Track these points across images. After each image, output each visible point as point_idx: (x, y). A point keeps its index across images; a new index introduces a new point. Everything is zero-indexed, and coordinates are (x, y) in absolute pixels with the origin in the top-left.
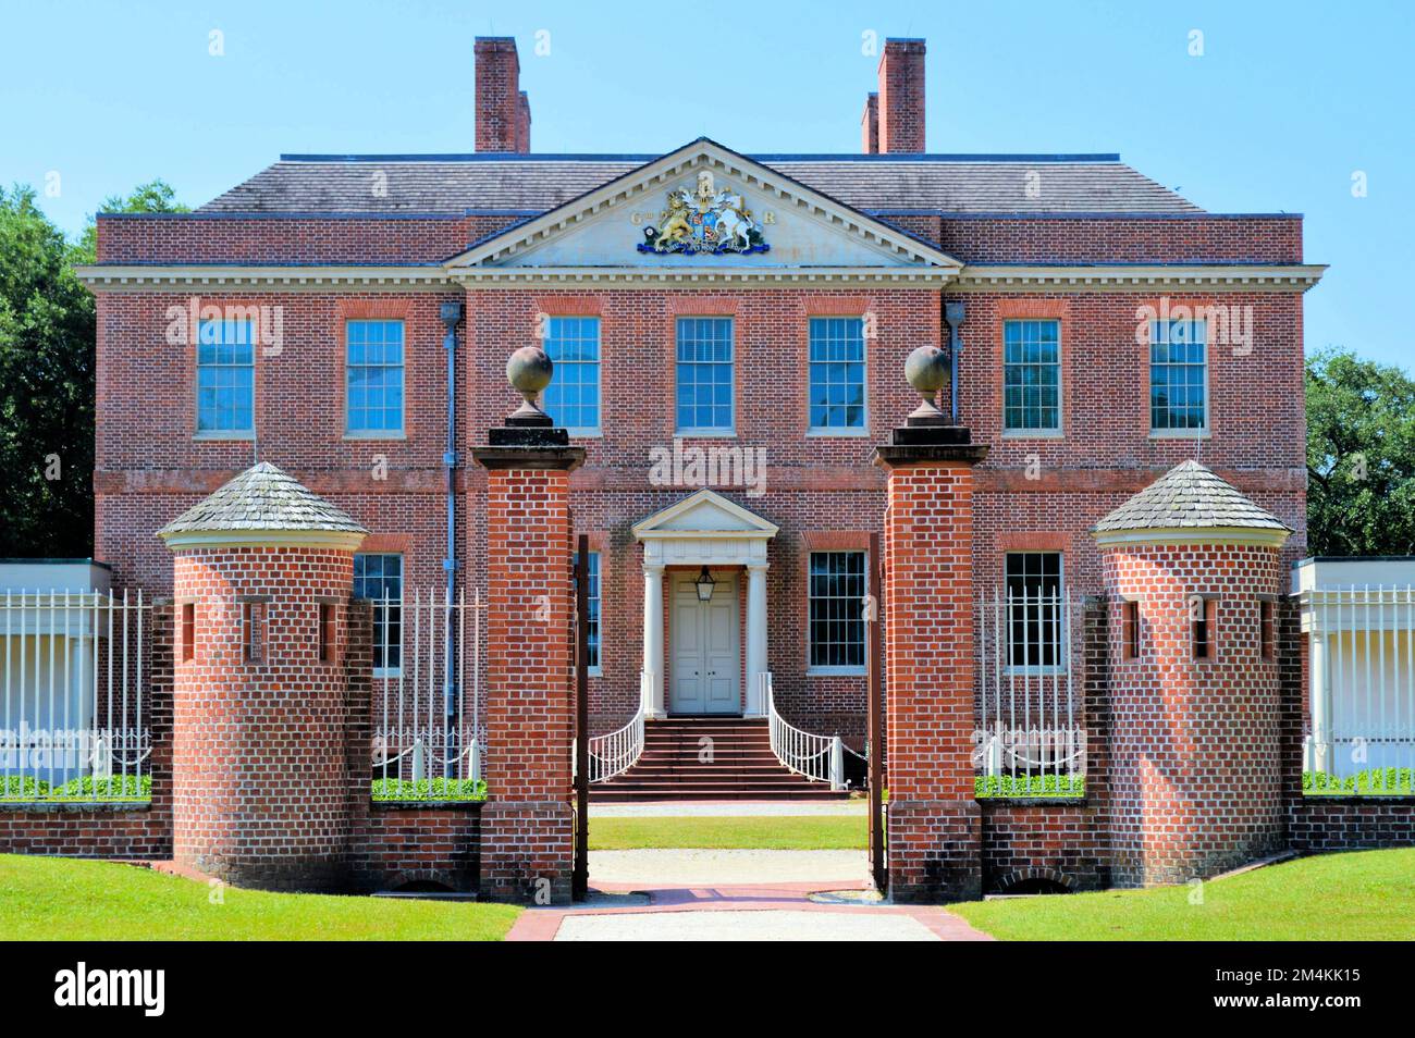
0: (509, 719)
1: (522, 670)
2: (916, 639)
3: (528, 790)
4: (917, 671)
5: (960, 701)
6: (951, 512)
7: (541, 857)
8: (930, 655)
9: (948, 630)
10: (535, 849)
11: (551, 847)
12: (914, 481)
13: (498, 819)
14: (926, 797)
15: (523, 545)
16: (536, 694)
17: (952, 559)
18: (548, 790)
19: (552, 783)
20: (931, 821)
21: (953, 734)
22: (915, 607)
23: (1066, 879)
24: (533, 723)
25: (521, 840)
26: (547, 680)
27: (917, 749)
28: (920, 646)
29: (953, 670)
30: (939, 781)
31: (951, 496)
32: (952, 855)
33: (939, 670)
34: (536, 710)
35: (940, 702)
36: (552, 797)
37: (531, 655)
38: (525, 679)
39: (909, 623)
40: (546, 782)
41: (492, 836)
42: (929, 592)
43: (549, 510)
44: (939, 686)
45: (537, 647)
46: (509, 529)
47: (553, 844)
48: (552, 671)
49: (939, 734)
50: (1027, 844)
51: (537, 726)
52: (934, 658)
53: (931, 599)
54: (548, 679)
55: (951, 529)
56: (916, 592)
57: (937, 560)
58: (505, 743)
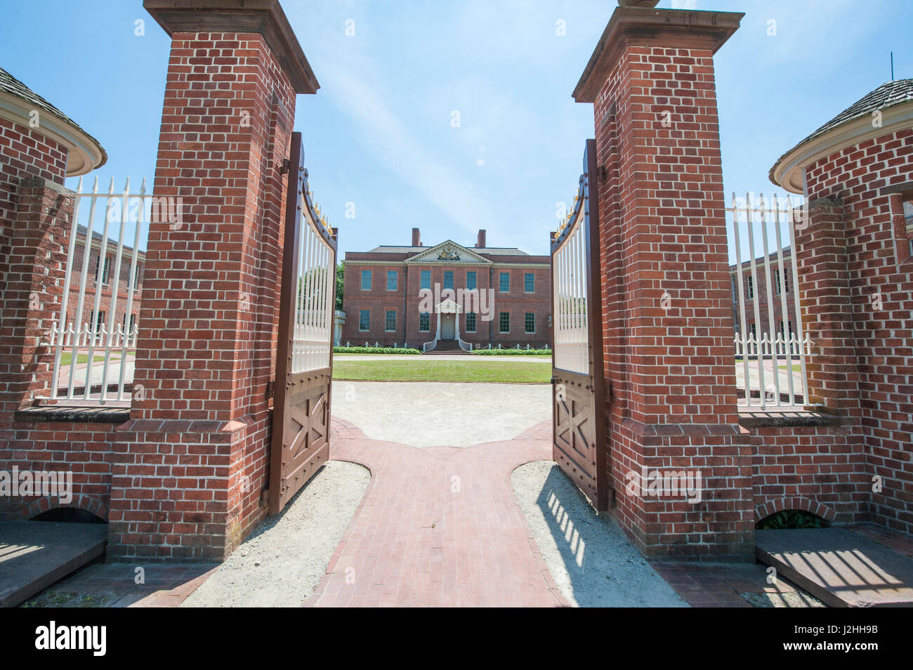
0: (166, 315)
1: (188, 256)
2: (662, 230)
3: (183, 405)
4: (665, 266)
5: (716, 303)
6: (694, 94)
7: (189, 495)
8: (679, 248)
9: (698, 221)
10: (183, 484)
11: (202, 482)
12: (652, 59)
13: (137, 442)
14: (681, 419)
15: (202, 111)
16: (203, 285)
17: (697, 143)
18: (208, 405)
19: (214, 396)
20: (691, 452)
21: (710, 342)
22: (659, 194)
23: (822, 509)
24: (196, 320)
25: (163, 471)
26: (217, 268)
27: (668, 360)
28: (666, 239)
29: (706, 267)
30: (696, 400)
31: (692, 77)
32: (719, 495)
33: (690, 267)
34: (201, 305)
35: (692, 303)
36: (212, 414)
37: (200, 237)
38: (192, 266)
39: (653, 211)
40: (206, 395)
41: (127, 465)
42: (675, 177)
43: (237, 74)
44: (691, 285)
45: (209, 228)
46: (188, 94)
47: (206, 478)
48: (224, 257)
49: (694, 341)
50: (778, 470)
51: (201, 324)
52: (684, 252)
53: (678, 186)
54: (219, 266)
55: (695, 110)
56: (659, 177)
57: (681, 143)
58: (159, 345)
